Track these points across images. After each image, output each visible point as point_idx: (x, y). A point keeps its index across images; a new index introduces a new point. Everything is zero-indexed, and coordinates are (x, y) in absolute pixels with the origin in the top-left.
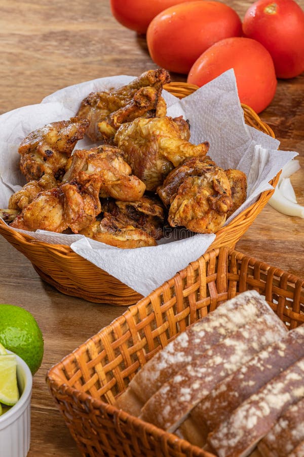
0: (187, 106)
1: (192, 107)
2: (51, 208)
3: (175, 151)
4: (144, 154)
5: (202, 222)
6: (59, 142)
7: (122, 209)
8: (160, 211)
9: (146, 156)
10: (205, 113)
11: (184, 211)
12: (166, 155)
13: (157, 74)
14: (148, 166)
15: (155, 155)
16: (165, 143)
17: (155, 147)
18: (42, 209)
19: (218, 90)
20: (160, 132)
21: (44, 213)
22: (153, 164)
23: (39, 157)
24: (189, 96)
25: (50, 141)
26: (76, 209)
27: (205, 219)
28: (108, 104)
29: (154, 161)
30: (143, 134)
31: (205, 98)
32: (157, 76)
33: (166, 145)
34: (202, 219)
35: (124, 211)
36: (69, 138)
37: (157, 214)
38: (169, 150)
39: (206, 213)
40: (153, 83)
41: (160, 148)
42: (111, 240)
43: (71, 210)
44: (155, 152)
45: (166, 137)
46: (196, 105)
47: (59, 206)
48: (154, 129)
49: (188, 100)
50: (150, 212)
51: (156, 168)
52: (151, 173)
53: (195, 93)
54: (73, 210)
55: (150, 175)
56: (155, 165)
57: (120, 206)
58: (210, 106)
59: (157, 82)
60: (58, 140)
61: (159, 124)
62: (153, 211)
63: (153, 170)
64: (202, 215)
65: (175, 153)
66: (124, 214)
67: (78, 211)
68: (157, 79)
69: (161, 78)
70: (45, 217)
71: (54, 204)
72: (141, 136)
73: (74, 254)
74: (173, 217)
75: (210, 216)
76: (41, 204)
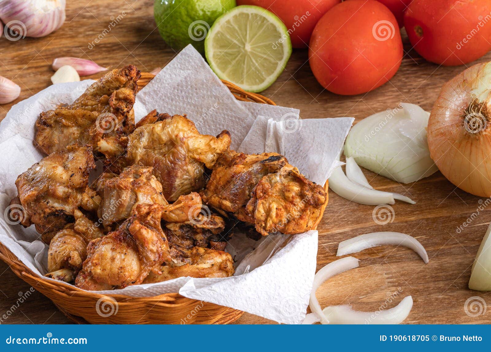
0: (147, 98)
1: (153, 98)
2: (123, 256)
3: (206, 150)
4: (172, 162)
5: (302, 222)
6: (73, 178)
7: (175, 231)
8: (222, 221)
9: (175, 164)
10: (172, 100)
11: (277, 215)
12: (197, 157)
13: (127, 71)
14: (179, 174)
15: (185, 160)
16: (194, 144)
17: (182, 151)
18: (113, 259)
19: (182, 71)
20: (184, 134)
21: (118, 262)
22: (184, 170)
23: (57, 202)
24: (146, 86)
25: (61, 180)
26: (155, 249)
27: (304, 217)
28: (77, 120)
29: (185, 168)
30: (163, 141)
31: (168, 84)
32: (128, 74)
33: (196, 146)
34: (301, 217)
35: (179, 232)
36: (83, 170)
37: (220, 225)
38: (199, 151)
39: (303, 211)
40: (124, 83)
41: (189, 151)
42: (197, 270)
43: (150, 252)
44: (185, 158)
45: (192, 137)
46: (157, 95)
47: (130, 251)
48: (176, 133)
49: (147, 91)
50: (211, 225)
51: (187, 174)
52: (183, 181)
53: (153, 81)
54: (152, 251)
55: (182, 183)
56: (188, 172)
57: (172, 229)
58: (176, 91)
59: (129, 80)
60: (71, 176)
61: (180, 126)
62: (213, 222)
63: (185, 177)
64: (299, 213)
65: (206, 152)
66: (179, 236)
67: (157, 251)
68: (129, 77)
69: (132, 76)
70: (121, 268)
71: (125, 251)
72: (160, 144)
73: (184, 299)
74: (264, 225)
75: (308, 212)
76: (109, 254)
